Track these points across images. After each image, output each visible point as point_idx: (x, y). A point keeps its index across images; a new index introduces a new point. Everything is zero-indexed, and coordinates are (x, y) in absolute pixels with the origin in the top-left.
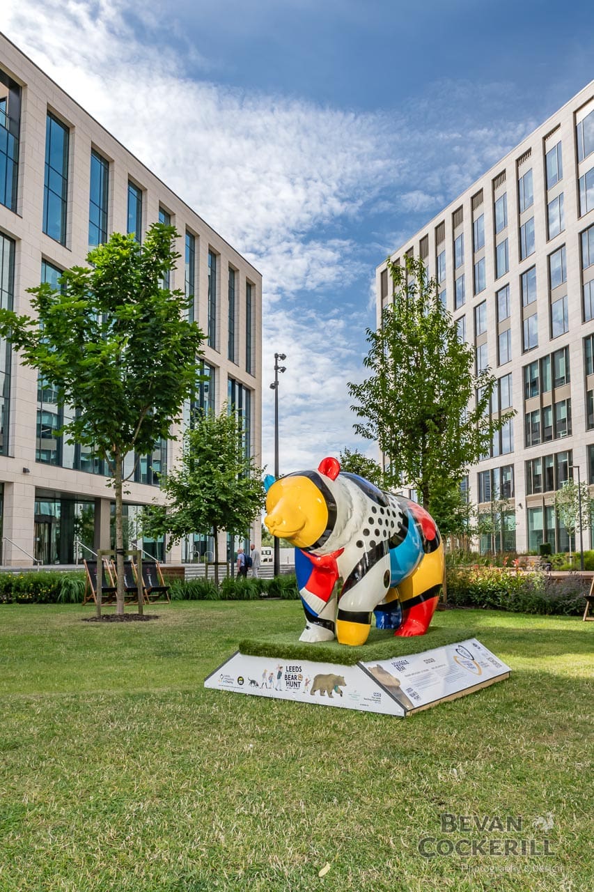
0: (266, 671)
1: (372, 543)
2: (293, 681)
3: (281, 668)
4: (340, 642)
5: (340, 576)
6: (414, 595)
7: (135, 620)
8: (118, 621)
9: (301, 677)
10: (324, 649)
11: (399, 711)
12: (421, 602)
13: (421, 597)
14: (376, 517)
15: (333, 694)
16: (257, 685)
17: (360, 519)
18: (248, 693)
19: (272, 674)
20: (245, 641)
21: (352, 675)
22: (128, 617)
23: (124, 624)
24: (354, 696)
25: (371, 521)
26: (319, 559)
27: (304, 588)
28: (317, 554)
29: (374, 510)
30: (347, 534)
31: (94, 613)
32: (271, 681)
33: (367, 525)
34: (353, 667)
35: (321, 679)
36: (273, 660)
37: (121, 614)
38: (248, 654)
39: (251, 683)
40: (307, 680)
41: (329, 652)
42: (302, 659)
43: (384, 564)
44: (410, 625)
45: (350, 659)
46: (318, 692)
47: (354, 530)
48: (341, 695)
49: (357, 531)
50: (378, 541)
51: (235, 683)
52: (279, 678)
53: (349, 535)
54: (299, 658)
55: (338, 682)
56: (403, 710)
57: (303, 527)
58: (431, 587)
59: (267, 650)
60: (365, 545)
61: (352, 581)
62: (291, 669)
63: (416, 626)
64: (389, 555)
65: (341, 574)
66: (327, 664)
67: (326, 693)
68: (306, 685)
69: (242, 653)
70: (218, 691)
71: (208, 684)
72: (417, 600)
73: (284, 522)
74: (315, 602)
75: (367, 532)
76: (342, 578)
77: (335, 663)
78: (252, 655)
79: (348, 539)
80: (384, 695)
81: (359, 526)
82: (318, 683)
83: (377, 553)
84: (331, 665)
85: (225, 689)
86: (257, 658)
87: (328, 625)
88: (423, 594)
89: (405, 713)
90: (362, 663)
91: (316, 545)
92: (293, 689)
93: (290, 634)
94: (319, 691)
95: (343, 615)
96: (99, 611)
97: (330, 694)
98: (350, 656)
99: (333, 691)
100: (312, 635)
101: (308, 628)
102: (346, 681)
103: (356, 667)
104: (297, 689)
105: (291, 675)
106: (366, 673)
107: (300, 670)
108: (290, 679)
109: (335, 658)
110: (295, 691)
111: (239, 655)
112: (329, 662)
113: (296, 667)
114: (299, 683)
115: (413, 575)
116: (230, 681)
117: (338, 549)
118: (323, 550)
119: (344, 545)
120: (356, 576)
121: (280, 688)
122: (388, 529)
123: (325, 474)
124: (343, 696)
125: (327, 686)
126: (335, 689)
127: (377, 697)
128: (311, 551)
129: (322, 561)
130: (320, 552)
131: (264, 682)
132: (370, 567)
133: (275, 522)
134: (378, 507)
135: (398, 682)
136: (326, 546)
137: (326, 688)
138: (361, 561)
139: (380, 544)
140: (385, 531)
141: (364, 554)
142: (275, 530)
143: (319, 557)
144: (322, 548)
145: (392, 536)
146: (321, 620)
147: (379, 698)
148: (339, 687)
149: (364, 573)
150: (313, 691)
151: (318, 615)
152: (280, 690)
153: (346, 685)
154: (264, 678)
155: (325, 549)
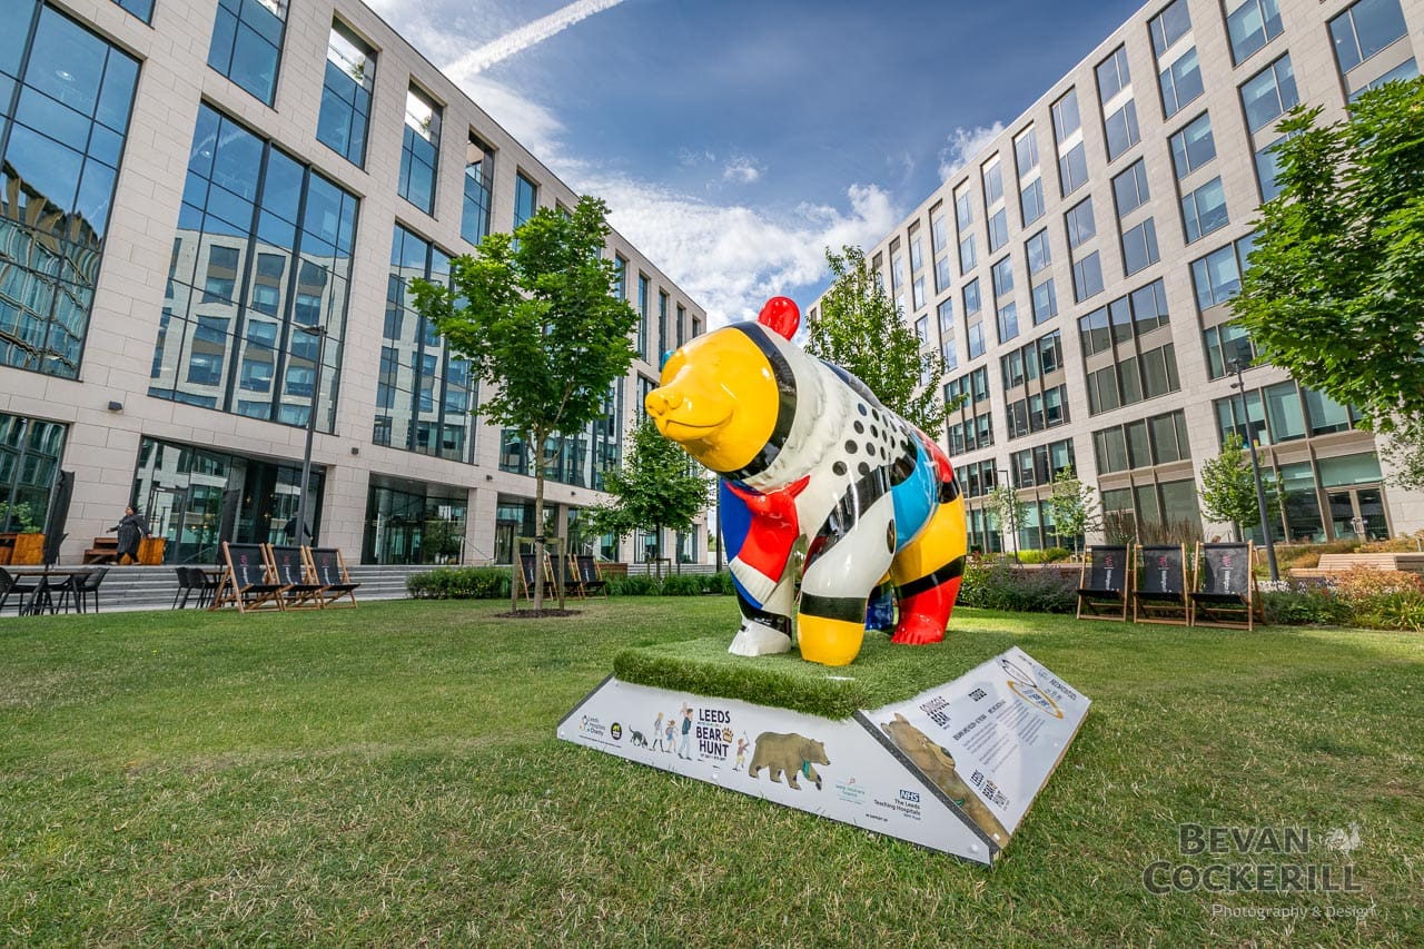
0: (661, 715)
1: (863, 467)
2: (713, 743)
3: (690, 711)
4: (805, 657)
5: (801, 533)
6: (923, 575)
7: (553, 615)
8: (534, 616)
9: (729, 733)
10: (776, 678)
11: (975, 848)
12: (934, 586)
13: (934, 579)
14: (868, 421)
15: (798, 782)
16: (646, 744)
17: (839, 418)
18: (629, 757)
19: (673, 723)
20: (624, 654)
21: (839, 739)
22: (545, 613)
23: (541, 620)
24: (850, 792)
25: (859, 427)
26: (763, 498)
27: (736, 558)
28: (758, 488)
29: (862, 410)
30: (815, 446)
31: (510, 609)
32: (670, 737)
33: (851, 434)
34: (845, 720)
35: (771, 744)
36: (673, 694)
37: (539, 608)
38: (629, 680)
39: (635, 738)
40: (741, 741)
41: (789, 686)
42: (731, 697)
43: (883, 509)
44: (916, 624)
45: (837, 704)
46: (765, 772)
48: (819, 787)
49: (834, 444)
50: (874, 463)
51: (607, 736)
52: (685, 732)
53: (819, 448)
54: (725, 695)
55: (810, 754)
56: (987, 848)
57: (732, 415)
58: (948, 562)
59: (662, 673)
60: (849, 471)
61: (826, 538)
62: (709, 715)
63: (926, 626)
64: (890, 493)
65: (803, 527)
66: (784, 710)
67: (783, 777)
68: (740, 752)
69: (616, 678)
70: (579, 747)
71: (563, 732)
72: (925, 583)
74: (755, 582)
75: (851, 447)
76: (805, 536)
77: (800, 710)
78: (635, 682)
79: (818, 459)
80: (928, 799)
81: (836, 431)
82: (764, 752)
83: (870, 488)
84: (795, 713)
85: (590, 744)
86: (646, 688)
87: (782, 624)
88: (938, 573)
89: (991, 854)
90: (866, 713)
91: (755, 468)
92: (711, 761)
93: (711, 642)
94: (768, 768)
95: (811, 605)
96: (514, 606)
97: (793, 780)
98: (836, 696)
99: (800, 774)
100: (752, 642)
101: (744, 629)
102: (828, 752)
103: (851, 725)
104: (722, 759)
105: (710, 727)
106: (878, 739)
107: (726, 719)
108: (708, 736)
109: (802, 698)
110: (718, 763)
111: (613, 681)
112: (789, 707)
113: (720, 712)
114: (726, 746)
115: (921, 539)
116: (598, 730)
117: (799, 477)
118: (770, 477)
119: (810, 469)
120: (834, 527)
121: (688, 753)
122: (887, 446)
123: (772, 327)
124: (822, 787)
125: (787, 762)
126: (803, 770)
127: (909, 802)
128: (748, 481)
129: (769, 504)
130: (763, 482)
131: (659, 738)
132: (863, 509)
133: (666, 402)
134: (869, 408)
135: (948, 755)
136: (776, 467)
137: (783, 763)
138: (842, 501)
139: (876, 471)
140: (882, 450)
141: (849, 487)
142: (668, 421)
143: (762, 494)
144: (767, 471)
145: (893, 462)
146: (766, 615)
147: (914, 803)
148: (812, 764)
149: (849, 521)
150: (755, 768)
151: (761, 606)
152: (689, 758)
153: (829, 763)
154: (657, 729)
155: (771, 474)
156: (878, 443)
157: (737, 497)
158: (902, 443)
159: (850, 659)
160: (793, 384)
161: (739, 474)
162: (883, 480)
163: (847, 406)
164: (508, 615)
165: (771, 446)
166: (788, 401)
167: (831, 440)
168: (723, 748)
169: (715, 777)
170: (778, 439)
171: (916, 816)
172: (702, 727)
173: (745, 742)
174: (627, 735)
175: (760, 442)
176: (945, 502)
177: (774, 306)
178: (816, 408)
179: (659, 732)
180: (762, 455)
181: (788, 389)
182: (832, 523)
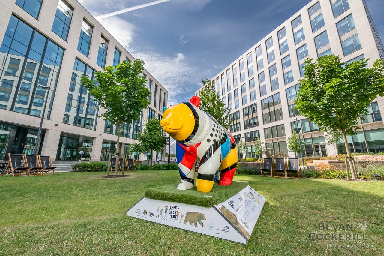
0: (159, 208)
1: (214, 140)
2: (174, 215)
3: (167, 206)
4: (198, 190)
5: (198, 157)
6: (227, 167)
7: (120, 177)
8: (114, 177)
9: (178, 212)
10: (192, 197)
11: (242, 240)
12: (230, 170)
14: (216, 128)
16: (154, 216)
17: (209, 127)
18: (149, 220)
19: (162, 210)
20: (149, 191)
21: (209, 213)
22: (118, 176)
23: (117, 178)
24: (211, 227)
25: (214, 130)
26: (189, 148)
27: (180, 163)
28: (188, 145)
29: (214, 125)
31: (107, 175)
32: (161, 214)
33: (212, 132)
34: (210, 208)
35: (190, 215)
36: (163, 202)
37: (116, 175)
38: (150, 198)
39: (151, 215)
40: (182, 214)
41: (195, 199)
42: (179, 202)
43: (219, 151)
44: (225, 180)
45: (208, 203)
46: (188, 223)
48: (203, 226)
49: (207, 134)
50: (217, 139)
51: (142, 214)
52: (166, 212)
53: (204, 135)
54: (177, 202)
55: (201, 217)
57: (182, 128)
58: (233, 164)
59: (160, 196)
60: (211, 141)
61: (205, 159)
62: (173, 207)
63: (227, 181)
64: (221, 147)
65: (199, 156)
66: (194, 205)
67: (193, 224)
68: (181, 217)
69: (146, 197)
71: (129, 214)
72: (228, 169)
73: (172, 122)
74: (185, 169)
75: (212, 135)
76: (199, 158)
77: (198, 205)
78: (152, 198)
79: (204, 138)
80: (231, 228)
81: (208, 131)
82: (188, 217)
85: (137, 217)
86: (155, 200)
87: (191, 181)
88: (230, 167)
89: (246, 241)
90: (215, 206)
91: (188, 140)
92: (173, 220)
93: (172, 186)
94: (189, 222)
96: (108, 174)
97: (196, 225)
98: (208, 201)
99: (198, 223)
100: (183, 186)
101: (181, 182)
102: (205, 217)
103: (212, 209)
104: (176, 220)
105: (173, 211)
106: (218, 212)
107: (178, 208)
108: (172, 213)
109: (199, 202)
110: (175, 221)
111: (145, 198)
112: (196, 205)
113: (176, 206)
114: (177, 216)
115: (227, 158)
116: (139, 213)
117: (198, 142)
118: (191, 142)
119: (201, 140)
120: (207, 156)
121: (166, 218)
122: (220, 135)
123: (193, 103)
124: (204, 226)
125: (194, 219)
126: (199, 222)
127: (226, 229)
128: (185, 143)
129: (190, 149)
130: (189, 143)
131: (158, 214)
132: (214, 152)
133: (166, 123)
134: (216, 125)
135: (235, 216)
136: (193, 140)
137: (193, 220)
138: (209, 149)
139: (217, 141)
141: (211, 145)
142: (166, 128)
143: (188, 147)
145: (221, 139)
146: (187, 179)
147: (227, 229)
148: (201, 220)
149: (210, 155)
150: (185, 222)
151: (186, 176)
152: (167, 220)
153: (206, 220)
154: (158, 212)
155: (192, 142)
156: (218, 134)
157: (182, 147)
158: (223, 134)
159: (210, 191)
160: (198, 119)
161: (183, 142)
162: (219, 143)
163: (211, 124)
164: (106, 177)
165: (192, 134)
166: (197, 123)
167: (207, 133)
168: (177, 217)
169: (174, 225)
170: (194, 133)
171: (228, 232)
172: (171, 211)
174: (148, 214)
175: (190, 133)
176: (233, 149)
177: (194, 98)
178: (204, 125)
179: (158, 213)
180: (190, 136)
181: (197, 120)
182: (206, 155)
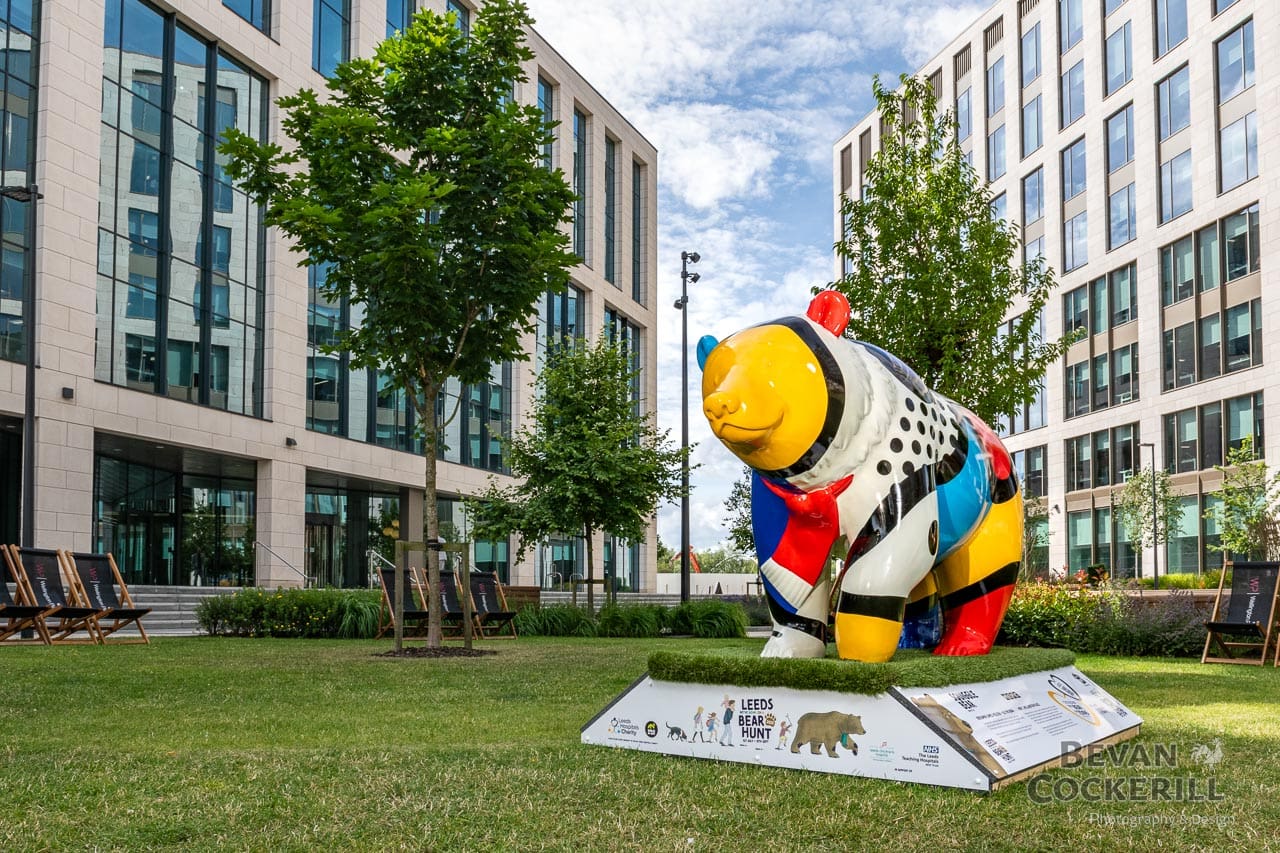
0: (700, 709)
1: (908, 467)
2: (755, 728)
3: (732, 702)
4: (842, 656)
5: (842, 533)
6: (971, 581)
7: (459, 655)
8: (430, 656)
9: (771, 718)
11: (978, 780)
12: (982, 595)
13: (983, 586)
14: (915, 417)
15: (836, 751)
16: (685, 737)
17: (885, 416)
18: (666, 751)
19: (713, 715)
20: (660, 655)
21: (879, 715)
22: (447, 652)
23: (444, 662)
24: (882, 753)
25: (905, 424)
26: (804, 497)
27: (771, 559)
28: (800, 487)
29: (910, 405)
30: (860, 445)
31: (393, 647)
32: (711, 728)
33: (897, 432)
34: (880, 696)
35: (812, 723)
36: (715, 688)
38: (667, 679)
39: (672, 733)
40: (783, 724)
42: (775, 685)
43: (927, 509)
45: (874, 681)
46: (806, 748)
47: (875, 438)
48: (855, 753)
49: (880, 442)
50: (919, 461)
51: (641, 735)
52: (727, 721)
53: (864, 448)
54: (769, 683)
55: (846, 729)
56: (987, 779)
57: (780, 421)
58: (1001, 567)
59: (703, 669)
60: (893, 471)
61: (868, 538)
62: (753, 703)
63: (972, 639)
64: (935, 493)
65: (845, 530)
66: (826, 692)
67: (823, 748)
68: (783, 733)
69: (651, 677)
70: (608, 749)
71: (588, 738)
72: (974, 591)
73: (744, 406)
74: (791, 586)
75: (897, 445)
76: (845, 537)
77: (841, 690)
78: (673, 678)
79: (862, 458)
80: (947, 750)
81: (882, 431)
82: (806, 731)
83: (915, 487)
84: (835, 694)
85: (621, 744)
86: (684, 685)
87: (817, 629)
88: (987, 579)
89: (991, 784)
90: (899, 689)
91: (800, 467)
92: (755, 744)
94: (809, 743)
95: (853, 604)
97: (832, 751)
98: (873, 675)
99: (839, 745)
100: (786, 646)
101: (776, 634)
102: (864, 724)
103: (886, 699)
104: (764, 742)
105: (752, 716)
106: (908, 708)
107: (769, 706)
108: (751, 723)
109: (843, 679)
110: (760, 745)
111: (648, 681)
112: (832, 688)
113: (763, 700)
114: (768, 730)
115: (969, 542)
116: (630, 730)
117: (841, 475)
118: (814, 476)
119: (854, 468)
120: (876, 527)
121: (729, 740)
122: (935, 444)
123: (822, 323)
124: (859, 753)
125: (827, 735)
126: (841, 741)
127: (930, 754)
128: (790, 480)
129: (809, 502)
130: (807, 481)
131: (699, 730)
132: (906, 510)
133: (725, 406)
134: (917, 401)
135: (968, 726)
136: (821, 467)
137: (823, 738)
138: (886, 501)
139: (921, 470)
140: (929, 448)
141: (893, 487)
142: (725, 424)
143: (804, 493)
144: (812, 470)
145: (940, 459)
146: (801, 620)
147: (934, 755)
148: (851, 735)
149: (891, 523)
150: (796, 746)
151: (796, 610)
152: (731, 745)
153: (864, 732)
154: (697, 722)
155: (816, 474)
156: (924, 440)
157: (777, 496)
158: (952, 437)
159: (887, 657)
160: (841, 381)
161: (783, 474)
162: (929, 479)
163: (894, 402)
164: (393, 654)
165: (819, 445)
166: (837, 398)
168: (766, 732)
169: (757, 757)
170: (825, 439)
171: (936, 764)
172: (744, 715)
173: (787, 725)
174: (663, 732)
175: (809, 442)
176: (1001, 500)
177: (823, 300)
178: (863, 409)
179: (699, 725)
180: (809, 453)
181: (835, 386)
182: (874, 523)
